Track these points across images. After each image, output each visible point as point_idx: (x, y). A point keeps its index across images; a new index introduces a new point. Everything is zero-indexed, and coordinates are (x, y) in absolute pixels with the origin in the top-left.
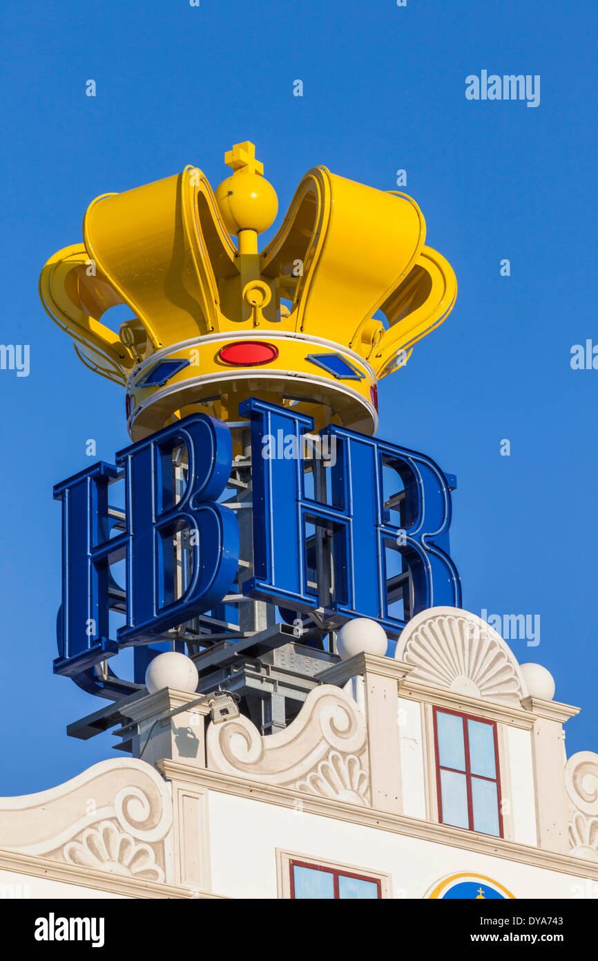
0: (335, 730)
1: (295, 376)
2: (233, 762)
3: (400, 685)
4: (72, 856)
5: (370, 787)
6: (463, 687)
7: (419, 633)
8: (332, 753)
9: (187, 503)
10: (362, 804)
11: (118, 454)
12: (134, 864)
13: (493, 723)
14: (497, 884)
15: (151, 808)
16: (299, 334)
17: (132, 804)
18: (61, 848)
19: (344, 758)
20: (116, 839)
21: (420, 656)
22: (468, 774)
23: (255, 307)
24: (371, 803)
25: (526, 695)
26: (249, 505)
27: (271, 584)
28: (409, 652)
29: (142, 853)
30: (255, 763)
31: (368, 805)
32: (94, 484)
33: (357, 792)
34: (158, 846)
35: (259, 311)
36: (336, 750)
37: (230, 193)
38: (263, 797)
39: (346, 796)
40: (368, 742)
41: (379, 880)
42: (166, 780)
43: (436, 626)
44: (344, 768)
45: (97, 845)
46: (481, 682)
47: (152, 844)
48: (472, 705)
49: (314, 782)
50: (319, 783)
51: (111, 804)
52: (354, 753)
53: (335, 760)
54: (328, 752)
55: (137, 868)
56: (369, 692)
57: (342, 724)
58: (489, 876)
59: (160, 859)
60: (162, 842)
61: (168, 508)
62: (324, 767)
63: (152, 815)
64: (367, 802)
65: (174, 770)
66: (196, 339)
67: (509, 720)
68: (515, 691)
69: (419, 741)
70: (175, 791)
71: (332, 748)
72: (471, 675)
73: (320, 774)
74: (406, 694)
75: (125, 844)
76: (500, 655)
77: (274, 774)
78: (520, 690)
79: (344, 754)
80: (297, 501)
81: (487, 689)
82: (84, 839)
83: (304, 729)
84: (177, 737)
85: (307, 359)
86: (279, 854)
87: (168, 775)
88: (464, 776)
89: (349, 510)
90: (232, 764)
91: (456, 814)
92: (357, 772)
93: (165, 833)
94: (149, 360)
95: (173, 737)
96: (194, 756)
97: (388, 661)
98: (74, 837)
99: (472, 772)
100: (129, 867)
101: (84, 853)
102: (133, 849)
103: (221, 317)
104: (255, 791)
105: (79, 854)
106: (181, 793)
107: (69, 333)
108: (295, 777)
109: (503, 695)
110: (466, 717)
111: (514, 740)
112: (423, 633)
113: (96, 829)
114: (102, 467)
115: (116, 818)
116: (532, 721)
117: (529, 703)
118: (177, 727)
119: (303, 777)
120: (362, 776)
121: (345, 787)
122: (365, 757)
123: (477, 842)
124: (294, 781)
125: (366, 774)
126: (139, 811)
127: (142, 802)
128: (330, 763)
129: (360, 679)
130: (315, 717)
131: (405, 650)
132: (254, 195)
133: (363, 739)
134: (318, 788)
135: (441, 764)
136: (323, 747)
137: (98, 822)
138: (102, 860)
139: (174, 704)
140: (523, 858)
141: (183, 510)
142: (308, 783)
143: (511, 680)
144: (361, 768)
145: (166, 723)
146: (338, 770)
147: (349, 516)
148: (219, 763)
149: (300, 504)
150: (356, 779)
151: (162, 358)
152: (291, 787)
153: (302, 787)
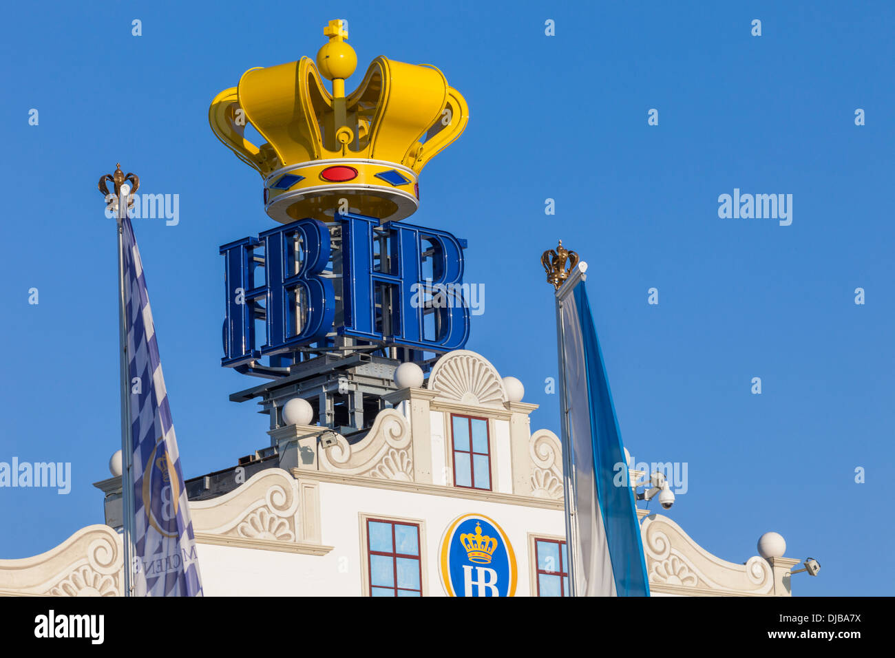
0: (393, 436)
1: (369, 187)
2: (334, 463)
3: (431, 404)
4: (242, 531)
5: (413, 468)
6: (469, 401)
7: (442, 369)
8: (391, 450)
9: (303, 275)
10: (409, 481)
11: (260, 234)
12: (278, 532)
13: (486, 419)
14: (487, 518)
15: (287, 496)
16: (371, 160)
17: (276, 496)
18: (236, 527)
19: (398, 452)
20: (267, 518)
21: (443, 384)
22: (471, 453)
23: (344, 144)
24: (414, 478)
25: (507, 400)
26: (341, 275)
27: (354, 329)
28: (437, 382)
29: (282, 524)
30: (346, 462)
31: (412, 480)
32: (245, 250)
33: (405, 472)
34: (291, 519)
35: (346, 146)
36: (393, 448)
37: (327, 57)
38: (351, 482)
39: (400, 477)
40: (412, 441)
41: (418, 524)
42: (295, 478)
43: (453, 363)
44: (397, 457)
45: (256, 523)
46: (479, 395)
47: (287, 519)
48: (474, 411)
49: (380, 469)
50: (383, 470)
51: (264, 498)
52: (403, 449)
53: (393, 454)
54: (389, 450)
55: (279, 534)
56: (413, 409)
57: (396, 432)
58: (483, 514)
59: (292, 528)
60: (293, 516)
61: (291, 276)
62: (386, 460)
63: (287, 501)
64: (411, 477)
65: (300, 473)
66: (307, 163)
67: (496, 416)
68: (500, 397)
69: (442, 436)
70: (300, 485)
71: (391, 447)
72: (473, 391)
73: (384, 464)
74: (435, 408)
75: (272, 520)
76: (491, 376)
77: (357, 467)
78: (503, 396)
79: (398, 450)
80: (370, 273)
81: (483, 398)
82: (249, 520)
83: (375, 437)
84: (302, 453)
85: (375, 176)
86: (361, 515)
87: (296, 476)
88: (469, 455)
89: (401, 274)
90: (333, 465)
91: (464, 480)
92: (406, 460)
93: (294, 511)
94: (278, 173)
95: (299, 453)
96: (312, 463)
97: (424, 390)
98: (243, 520)
99: (474, 451)
100: (275, 534)
101: (249, 529)
102: (277, 522)
103: (322, 149)
104: (345, 480)
105: (246, 530)
106: (304, 485)
107: (228, 146)
108: (368, 468)
109: (493, 400)
110: (470, 418)
111: (500, 428)
112: (445, 369)
113: (256, 513)
114: (250, 240)
115: (267, 506)
116: (510, 416)
117: (508, 405)
118: (302, 447)
119: (374, 467)
120: (409, 462)
121: (399, 470)
122: (410, 450)
123: (476, 494)
124: (369, 470)
125: (411, 461)
126: (280, 500)
127: (281, 493)
128: (390, 457)
129: (407, 402)
130: (381, 429)
131: (434, 381)
132: (342, 56)
133: (409, 439)
134: (382, 473)
135: (456, 449)
136: (386, 447)
137: (257, 509)
138: (259, 531)
139: (299, 434)
140: (502, 501)
141: (301, 278)
142: (377, 471)
143: (498, 390)
144: (408, 457)
145: (295, 443)
146: (394, 460)
147: (401, 279)
148: (326, 466)
149: (371, 275)
150: (405, 465)
151: (286, 172)
152: (366, 475)
153: (374, 474)
